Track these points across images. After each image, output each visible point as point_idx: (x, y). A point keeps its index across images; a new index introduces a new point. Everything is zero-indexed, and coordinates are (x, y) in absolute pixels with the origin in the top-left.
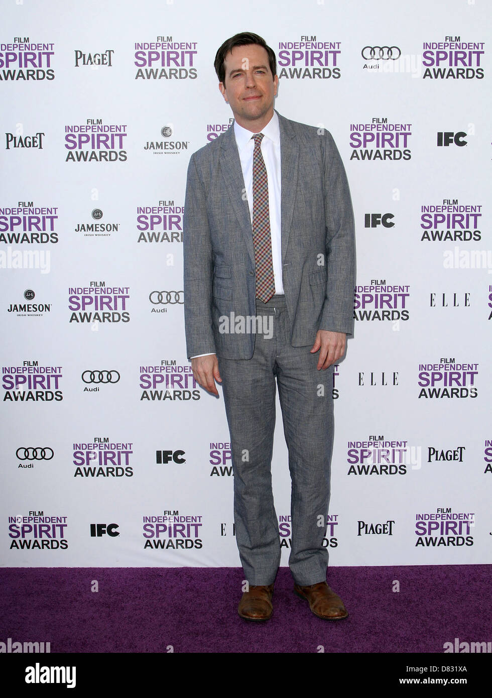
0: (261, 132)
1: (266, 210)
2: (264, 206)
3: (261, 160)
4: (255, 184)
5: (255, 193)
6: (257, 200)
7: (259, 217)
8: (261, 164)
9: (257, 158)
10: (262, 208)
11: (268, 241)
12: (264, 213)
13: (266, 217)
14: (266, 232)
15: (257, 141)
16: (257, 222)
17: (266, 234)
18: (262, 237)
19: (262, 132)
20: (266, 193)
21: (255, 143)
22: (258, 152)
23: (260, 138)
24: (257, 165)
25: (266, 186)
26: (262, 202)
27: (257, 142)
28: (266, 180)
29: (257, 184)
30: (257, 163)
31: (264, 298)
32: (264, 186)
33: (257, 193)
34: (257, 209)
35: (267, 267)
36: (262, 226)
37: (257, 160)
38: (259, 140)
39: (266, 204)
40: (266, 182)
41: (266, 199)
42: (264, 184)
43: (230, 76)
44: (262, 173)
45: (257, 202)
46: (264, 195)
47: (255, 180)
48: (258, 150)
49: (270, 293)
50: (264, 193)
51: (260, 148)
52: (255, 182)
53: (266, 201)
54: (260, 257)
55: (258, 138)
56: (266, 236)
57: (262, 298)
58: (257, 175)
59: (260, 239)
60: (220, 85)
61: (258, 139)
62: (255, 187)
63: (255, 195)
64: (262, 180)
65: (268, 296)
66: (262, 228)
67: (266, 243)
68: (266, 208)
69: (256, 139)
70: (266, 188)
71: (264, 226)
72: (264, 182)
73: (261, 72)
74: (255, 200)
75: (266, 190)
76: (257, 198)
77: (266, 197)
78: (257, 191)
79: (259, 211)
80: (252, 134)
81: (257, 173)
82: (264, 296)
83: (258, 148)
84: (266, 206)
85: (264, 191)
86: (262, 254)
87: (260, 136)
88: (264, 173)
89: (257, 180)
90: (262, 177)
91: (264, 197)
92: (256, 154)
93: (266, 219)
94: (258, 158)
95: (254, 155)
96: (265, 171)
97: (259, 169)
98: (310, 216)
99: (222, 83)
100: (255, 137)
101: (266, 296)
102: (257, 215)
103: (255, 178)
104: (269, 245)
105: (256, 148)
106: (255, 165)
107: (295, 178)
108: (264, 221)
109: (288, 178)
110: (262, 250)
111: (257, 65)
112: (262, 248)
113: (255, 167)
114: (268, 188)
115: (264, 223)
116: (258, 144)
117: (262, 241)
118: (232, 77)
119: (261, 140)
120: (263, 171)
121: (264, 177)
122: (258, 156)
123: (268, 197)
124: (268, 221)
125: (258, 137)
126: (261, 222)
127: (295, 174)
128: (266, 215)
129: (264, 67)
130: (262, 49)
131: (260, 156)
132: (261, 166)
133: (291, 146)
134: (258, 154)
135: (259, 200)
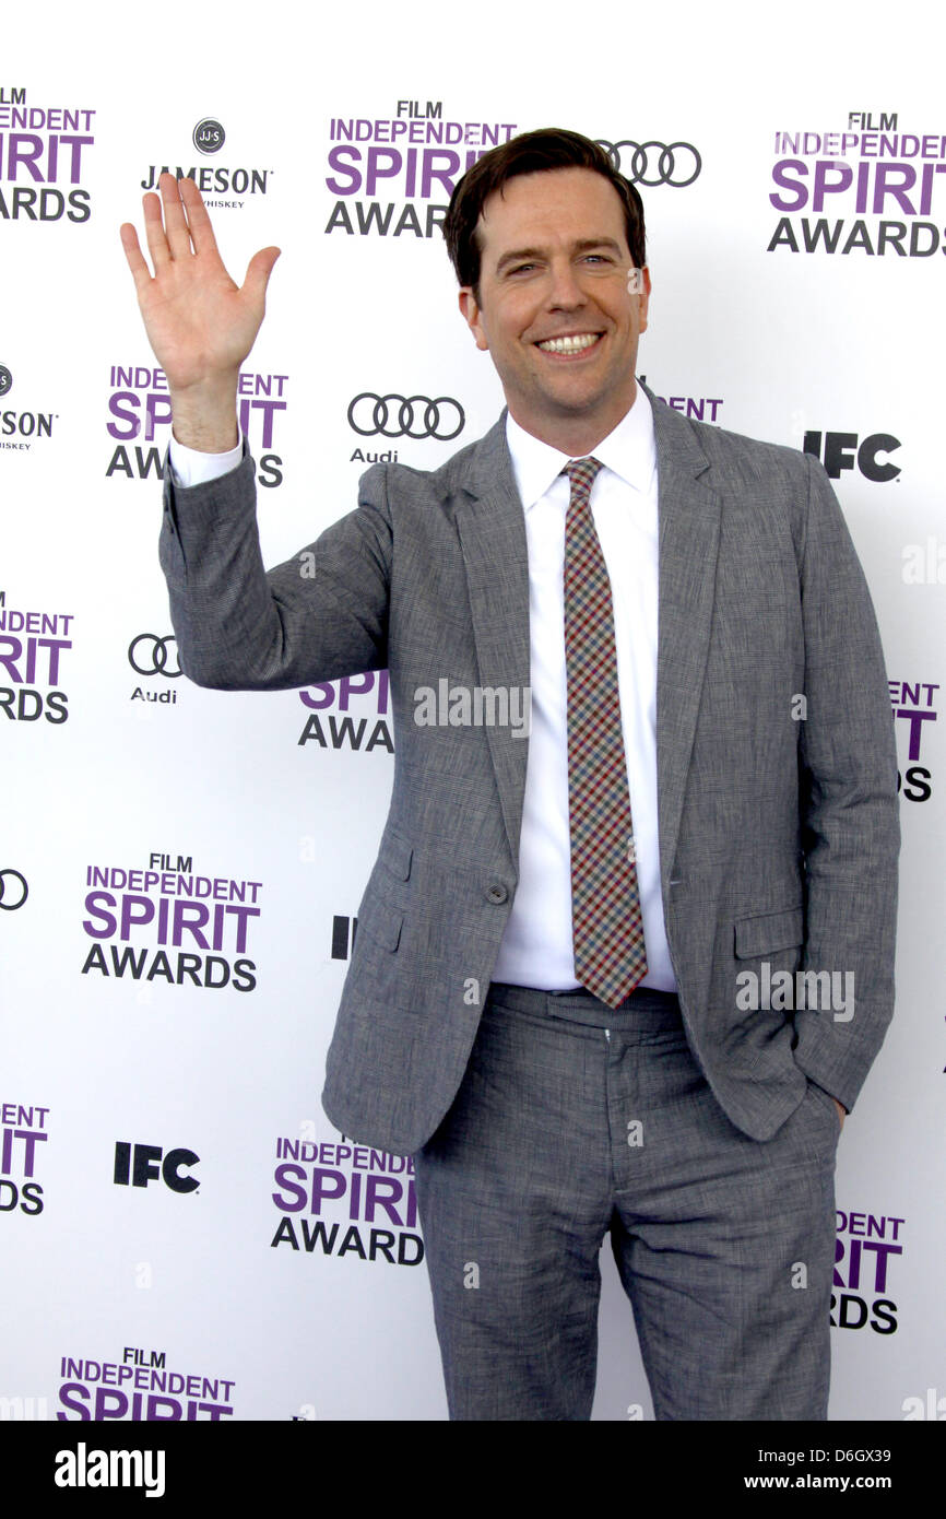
0: (593, 454)
1: (609, 706)
2: (602, 692)
3: (589, 544)
4: (573, 623)
5: (573, 652)
6: (580, 673)
7: (589, 729)
8: (590, 558)
9: (575, 538)
10: (595, 700)
11: (621, 803)
12: (602, 714)
13: (610, 727)
14: (612, 775)
15: (577, 481)
16: (582, 744)
17: (613, 782)
18: (599, 791)
19: (599, 453)
20: (608, 649)
21: (573, 489)
22: (580, 517)
23: (590, 473)
24: (577, 559)
25: (608, 627)
26: (595, 678)
27: (579, 487)
28: (607, 606)
29: (580, 622)
30: (577, 552)
31: (610, 993)
32: (601, 628)
33: (580, 651)
34: (581, 701)
35: (618, 890)
36: (597, 756)
37: (576, 545)
38: (584, 480)
39: (609, 684)
40: (608, 613)
41: (608, 670)
42: (600, 621)
43: (498, 272)
44: (592, 586)
45: (581, 680)
46: (601, 656)
47: (573, 609)
48: (580, 510)
49: (630, 976)
50: (601, 649)
51: (586, 504)
52: (573, 616)
53: (609, 677)
54: (595, 856)
55: (583, 474)
56: (613, 789)
57: (603, 994)
58: (579, 594)
59: (592, 799)
60: (463, 296)
61: (583, 477)
62: (573, 630)
63: (573, 659)
64: (593, 607)
65: (624, 984)
66: (597, 763)
67: (614, 811)
68: (609, 698)
69: (576, 476)
70: (608, 635)
71: (604, 755)
72: (600, 614)
73: (599, 259)
74: (574, 673)
75: (608, 642)
76: (580, 666)
77: (608, 663)
78: (580, 644)
79: (588, 708)
80: (561, 460)
81: (578, 587)
82: (609, 986)
83: (580, 504)
84: (609, 691)
85: (601, 642)
86: (602, 848)
87: (589, 468)
88: (599, 585)
89: (579, 608)
90: (593, 600)
91: (601, 664)
92: (574, 525)
93: (610, 734)
94: (582, 537)
95: (568, 526)
96: (604, 578)
97: (585, 572)
98: (748, 731)
99: (469, 290)
100: (574, 470)
101: (616, 985)
102: (581, 723)
103: (572, 602)
104: (622, 817)
105: (573, 505)
106: (570, 560)
107: (706, 602)
108: (603, 742)
109: (682, 601)
110: (602, 834)
111: (589, 234)
112: (601, 827)
113: (571, 567)
114: (613, 635)
115: (604, 749)
116: (580, 493)
117: (600, 805)
118: (502, 274)
119: (591, 480)
120: (599, 578)
121: (600, 600)
122: (581, 531)
123: (615, 663)
124: (617, 740)
125: (582, 468)
126: (596, 743)
127: (704, 593)
128: (609, 720)
129: (609, 244)
130: (603, 184)
131: (587, 531)
132: (591, 565)
133: (692, 501)
134: (581, 524)
135: (588, 672)
